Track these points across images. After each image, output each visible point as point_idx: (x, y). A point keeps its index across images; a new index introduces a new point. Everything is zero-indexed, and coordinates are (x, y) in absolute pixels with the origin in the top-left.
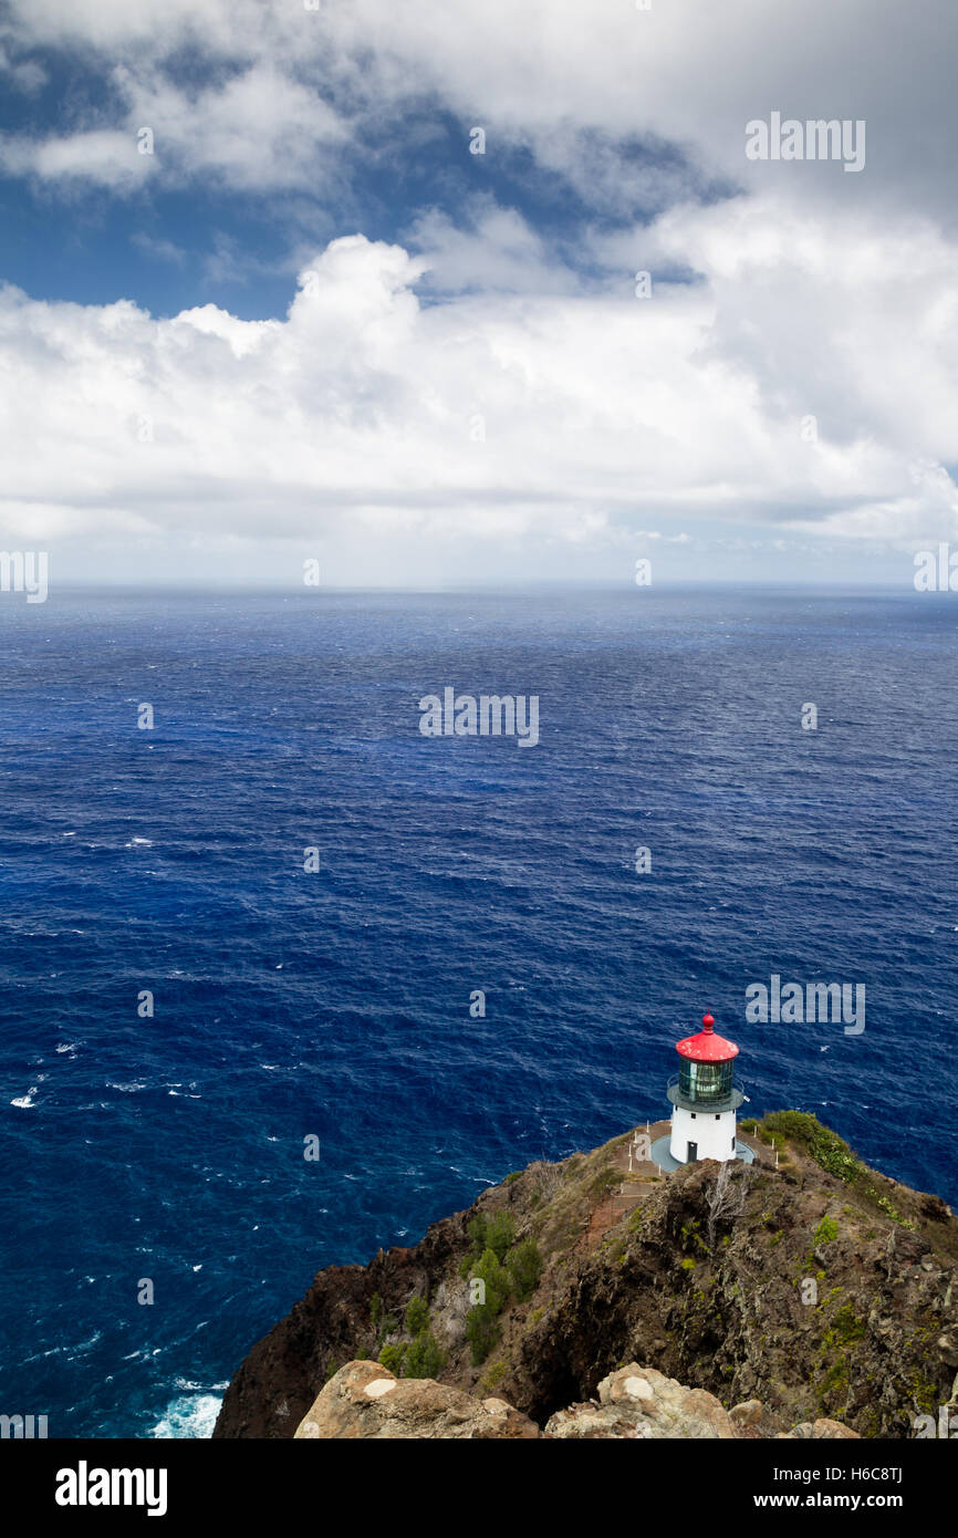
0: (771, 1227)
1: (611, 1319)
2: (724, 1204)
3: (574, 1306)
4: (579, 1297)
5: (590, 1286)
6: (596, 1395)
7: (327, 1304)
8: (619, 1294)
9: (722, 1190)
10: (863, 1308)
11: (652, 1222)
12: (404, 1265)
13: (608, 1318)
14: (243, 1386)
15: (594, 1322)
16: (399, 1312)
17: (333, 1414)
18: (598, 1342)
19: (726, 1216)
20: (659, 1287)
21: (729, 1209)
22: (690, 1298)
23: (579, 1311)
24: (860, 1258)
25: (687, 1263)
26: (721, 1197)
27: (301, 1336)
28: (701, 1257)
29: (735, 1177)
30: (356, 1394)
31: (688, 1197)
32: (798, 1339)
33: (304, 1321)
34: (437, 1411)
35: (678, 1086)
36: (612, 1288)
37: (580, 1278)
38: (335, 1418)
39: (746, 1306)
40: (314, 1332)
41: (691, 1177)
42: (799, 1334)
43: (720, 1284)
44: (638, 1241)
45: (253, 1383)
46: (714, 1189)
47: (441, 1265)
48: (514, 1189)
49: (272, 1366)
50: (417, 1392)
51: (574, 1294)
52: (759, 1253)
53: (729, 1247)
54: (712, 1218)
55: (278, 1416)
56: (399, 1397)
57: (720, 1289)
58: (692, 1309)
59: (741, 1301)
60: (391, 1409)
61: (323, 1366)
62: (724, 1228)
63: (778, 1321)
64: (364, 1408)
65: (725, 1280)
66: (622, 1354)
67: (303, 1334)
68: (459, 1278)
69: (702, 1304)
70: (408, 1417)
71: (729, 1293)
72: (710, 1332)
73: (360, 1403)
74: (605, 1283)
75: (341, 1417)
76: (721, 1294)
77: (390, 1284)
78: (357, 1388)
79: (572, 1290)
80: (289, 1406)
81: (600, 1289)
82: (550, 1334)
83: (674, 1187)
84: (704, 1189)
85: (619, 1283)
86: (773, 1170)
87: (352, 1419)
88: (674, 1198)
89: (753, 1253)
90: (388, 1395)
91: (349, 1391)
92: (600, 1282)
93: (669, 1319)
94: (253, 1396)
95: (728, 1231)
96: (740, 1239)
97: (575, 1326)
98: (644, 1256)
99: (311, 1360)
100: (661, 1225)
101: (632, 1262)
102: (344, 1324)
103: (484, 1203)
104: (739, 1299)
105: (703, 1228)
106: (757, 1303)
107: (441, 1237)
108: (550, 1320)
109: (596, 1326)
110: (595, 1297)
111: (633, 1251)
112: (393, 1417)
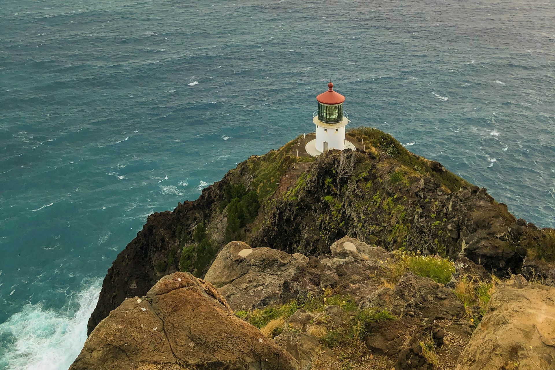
0: (366, 179)
1: (293, 228)
2: (344, 170)
3: (275, 222)
4: (277, 218)
5: (282, 212)
6: (330, 252)
7: (154, 231)
8: (296, 216)
9: (343, 164)
10: (411, 214)
11: (310, 181)
12: (191, 209)
13: (292, 227)
14: (113, 276)
15: (285, 229)
16: (190, 232)
17: (225, 266)
18: (287, 239)
19: (345, 176)
20: (315, 211)
21: (347, 173)
22: (330, 215)
23: (278, 225)
24: (408, 191)
25: (328, 198)
26: (342, 167)
27: (142, 248)
28: (335, 195)
29: (348, 157)
30: (235, 257)
31: (327, 168)
32: (382, 230)
33: (143, 240)
34: (274, 261)
35: (318, 116)
36: (293, 212)
37: (277, 209)
38: (226, 268)
39: (357, 216)
40: (148, 245)
41: (328, 159)
42: (382, 228)
43: (344, 207)
44: (304, 190)
45: (118, 274)
46: (339, 163)
47: (209, 208)
48: (243, 169)
49: (128, 264)
50: (263, 253)
51: (275, 217)
52: (361, 192)
53: (347, 190)
54: (340, 176)
55: (132, 289)
56: (256, 256)
57: (344, 210)
58: (331, 220)
59: (354, 215)
60: (252, 261)
61: (153, 262)
62: (344, 181)
63: (372, 223)
64: (240, 262)
65: (346, 205)
66: (299, 243)
67: (143, 247)
68: (218, 213)
69: (335, 217)
70: (261, 264)
71: (348, 212)
72: (340, 230)
73: (237, 261)
74: (290, 210)
75: (230, 267)
76: (345, 212)
77: (185, 219)
78: (235, 254)
79: (274, 215)
80: (137, 283)
81: (287, 214)
82: (264, 236)
83: (320, 163)
84: (334, 163)
85: (296, 210)
86: (365, 153)
87: (234, 268)
88: (320, 168)
89: (358, 191)
90: (250, 255)
91: (231, 256)
92: (287, 210)
93: (321, 225)
94: (118, 280)
95: (346, 183)
96: (352, 186)
97: (276, 232)
98: (308, 197)
99: (148, 259)
100: (314, 181)
101: (302, 200)
102: (163, 240)
103: (229, 177)
104: (353, 214)
105: (334, 182)
106: (362, 215)
107: (209, 195)
108: (264, 229)
109: (286, 231)
110: (285, 217)
111: (302, 194)
112: (254, 265)
